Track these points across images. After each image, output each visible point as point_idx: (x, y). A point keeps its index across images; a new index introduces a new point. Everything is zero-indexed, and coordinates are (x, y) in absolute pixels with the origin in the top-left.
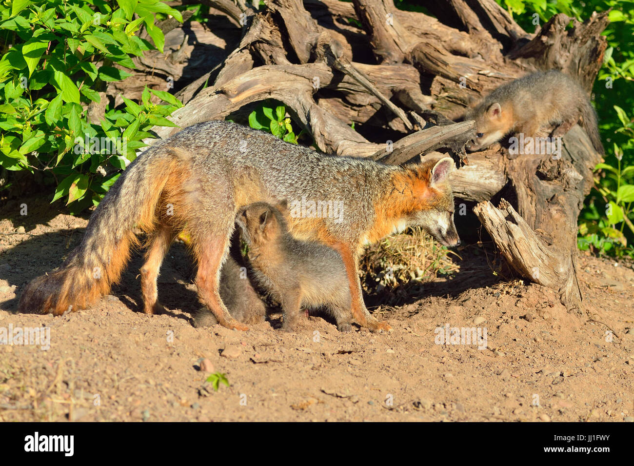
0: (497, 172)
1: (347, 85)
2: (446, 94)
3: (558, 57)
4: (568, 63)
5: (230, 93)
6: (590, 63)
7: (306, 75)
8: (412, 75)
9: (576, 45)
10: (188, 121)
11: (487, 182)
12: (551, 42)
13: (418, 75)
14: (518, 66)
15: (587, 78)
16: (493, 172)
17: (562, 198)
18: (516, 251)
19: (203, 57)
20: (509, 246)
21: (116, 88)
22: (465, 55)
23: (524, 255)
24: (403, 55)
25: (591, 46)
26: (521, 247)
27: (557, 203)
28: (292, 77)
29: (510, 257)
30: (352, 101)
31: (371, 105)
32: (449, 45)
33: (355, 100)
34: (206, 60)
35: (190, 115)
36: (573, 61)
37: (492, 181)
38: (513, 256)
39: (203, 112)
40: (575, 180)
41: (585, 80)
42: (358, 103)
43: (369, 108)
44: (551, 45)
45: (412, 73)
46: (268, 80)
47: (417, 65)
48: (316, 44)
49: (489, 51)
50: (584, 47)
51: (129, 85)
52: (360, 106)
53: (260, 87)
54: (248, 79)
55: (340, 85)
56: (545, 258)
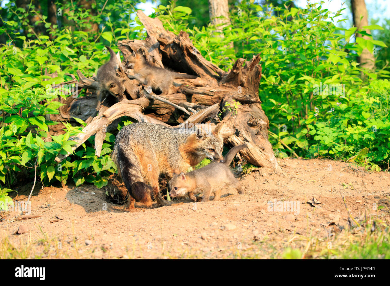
0: (230, 128)
1: (156, 106)
2: (198, 103)
3: (242, 78)
4: (246, 80)
5: (107, 116)
6: (256, 79)
7: (138, 103)
8: (182, 97)
9: (249, 72)
10: (91, 132)
11: (227, 132)
12: (238, 72)
13: (185, 96)
14: (225, 86)
15: (256, 85)
16: (228, 128)
17: (262, 133)
18: (251, 155)
19: (89, 110)
20: (247, 153)
21: (54, 131)
22: (201, 86)
23: (255, 155)
24: (176, 90)
25: (255, 70)
26: (253, 152)
27: (260, 134)
28: (132, 105)
29: (248, 158)
30: (159, 113)
31: (167, 113)
32: (194, 84)
33: (160, 112)
34: (90, 111)
35: (91, 128)
36: (248, 79)
37: (229, 132)
38: (250, 157)
39: (96, 127)
40: (264, 125)
41: (255, 87)
42: (161, 113)
43: (167, 115)
44: (238, 73)
45: (181, 96)
46: (122, 108)
47: (184, 92)
48: (139, 91)
49: (211, 83)
50: (252, 71)
51: (59, 129)
52: (163, 115)
53: (119, 112)
54: (113, 109)
55: (153, 106)
56: (263, 155)
